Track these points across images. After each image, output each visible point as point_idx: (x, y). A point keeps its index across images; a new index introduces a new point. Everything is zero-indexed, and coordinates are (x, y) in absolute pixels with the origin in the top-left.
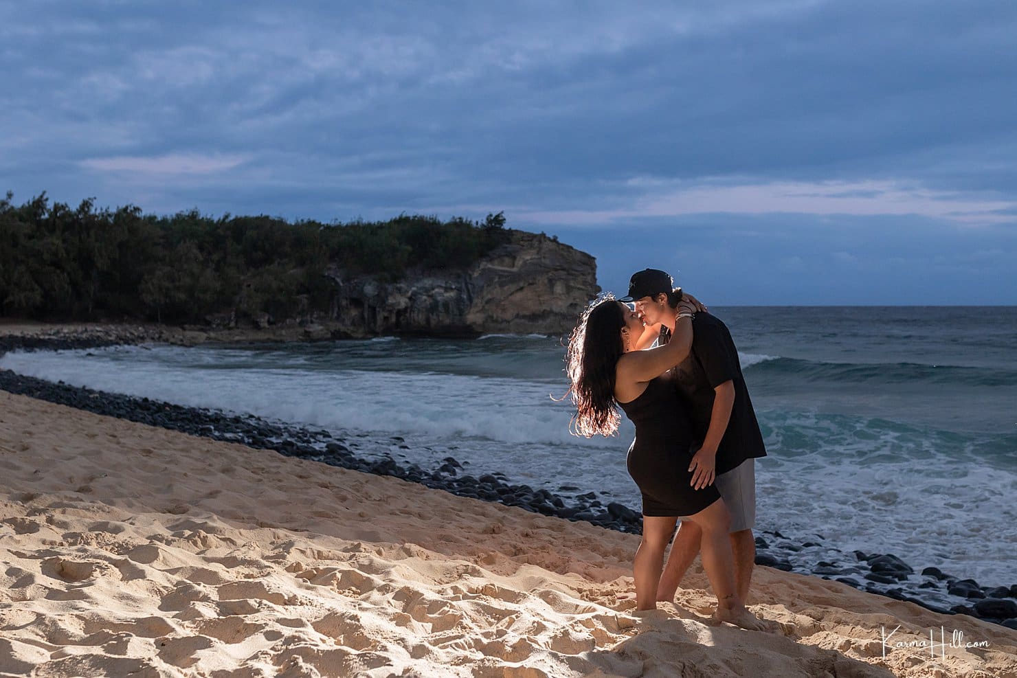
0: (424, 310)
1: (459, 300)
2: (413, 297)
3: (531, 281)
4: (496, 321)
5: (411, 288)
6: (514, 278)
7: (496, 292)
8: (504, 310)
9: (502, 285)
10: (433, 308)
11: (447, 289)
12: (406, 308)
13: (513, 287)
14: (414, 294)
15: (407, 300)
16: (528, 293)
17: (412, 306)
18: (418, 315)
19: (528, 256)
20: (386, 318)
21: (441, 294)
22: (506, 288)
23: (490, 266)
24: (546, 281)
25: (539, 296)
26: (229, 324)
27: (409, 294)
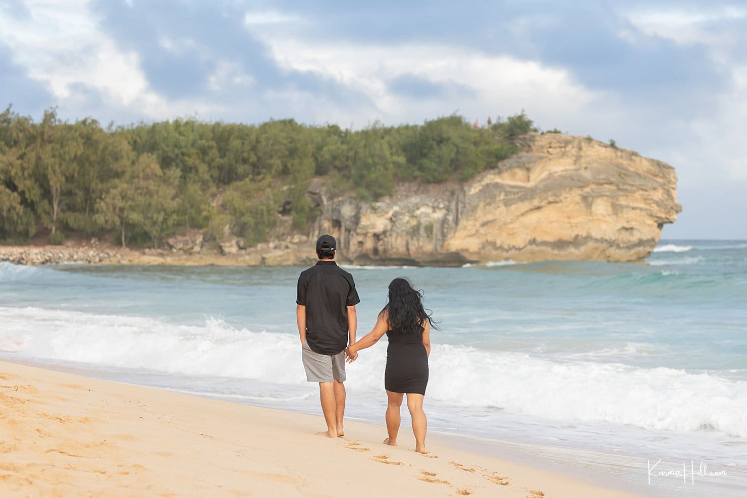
0: (404, 233)
1: (444, 221)
2: (394, 219)
3: (551, 199)
4: (501, 248)
5: (392, 207)
6: (526, 194)
7: (500, 212)
8: (512, 234)
9: (507, 204)
10: (414, 232)
11: (434, 209)
12: (384, 232)
13: (525, 206)
14: (396, 215)
15: (387, 222)
16: (550, 214)
17: (391, 230)
18: (396, 240)
19: (560, 167)
20: (361, 243)
21: (427, 215)
22: (513, 207)
23: (498, 180)
24: (578, 199)
25: (569, 218)
26: (192, 248)
27: (390, 214)
